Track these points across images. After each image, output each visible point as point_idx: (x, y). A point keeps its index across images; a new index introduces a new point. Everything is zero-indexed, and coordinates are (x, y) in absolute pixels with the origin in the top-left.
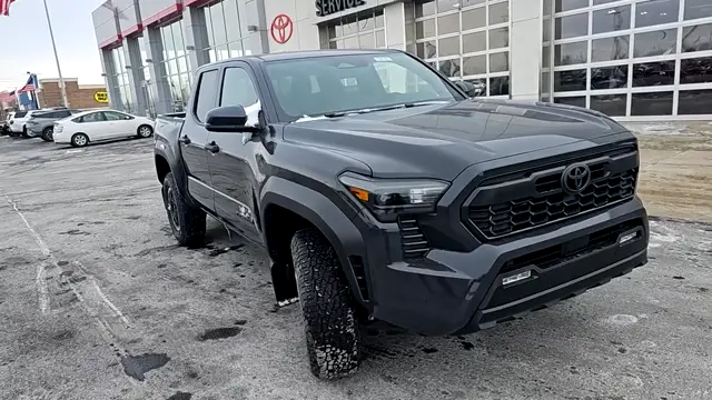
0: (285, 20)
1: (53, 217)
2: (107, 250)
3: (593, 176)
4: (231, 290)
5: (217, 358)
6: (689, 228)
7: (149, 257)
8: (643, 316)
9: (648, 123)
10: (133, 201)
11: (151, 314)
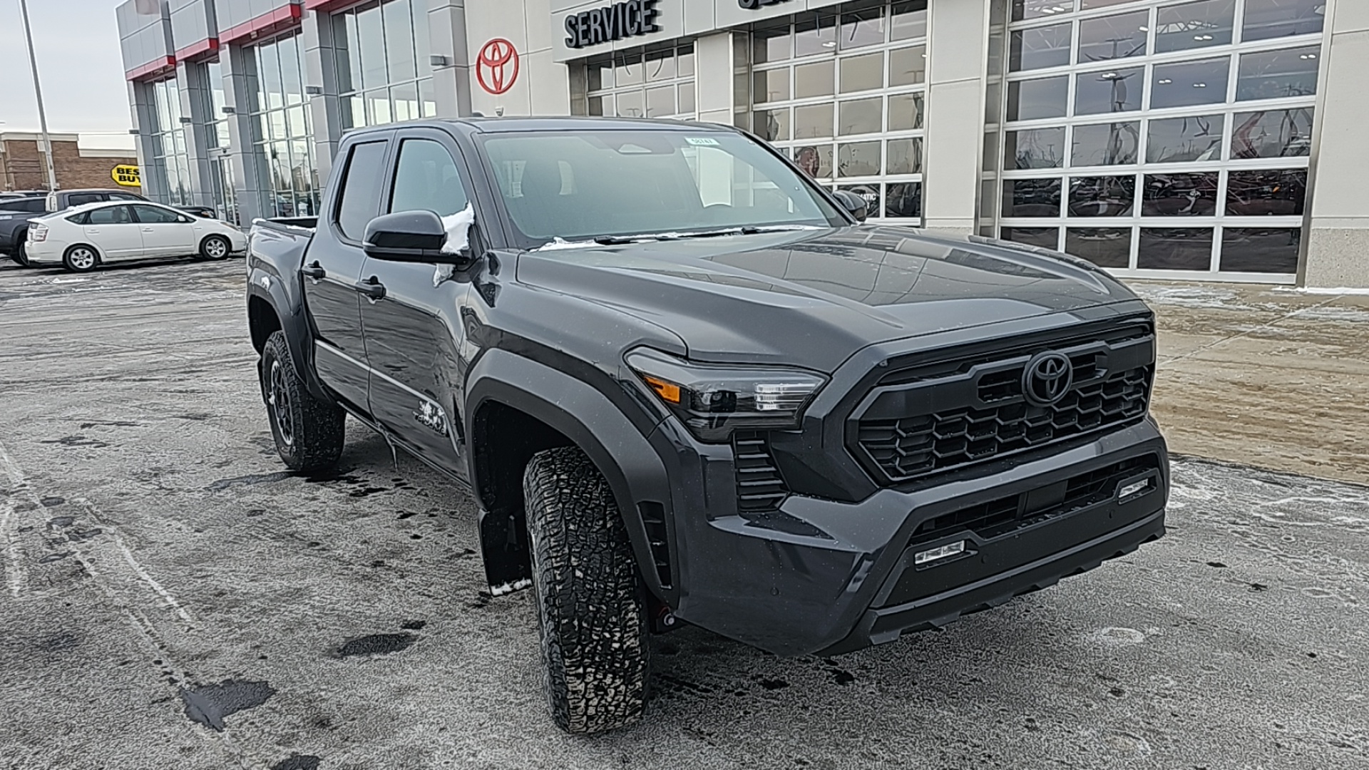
0: (504, 49)
1: (28, 408)
2: (141, 477)
3: (1078, 375)
4: (395, 563)
5: (369, 691)
6: (1233, 476)
7: (228, 494)
8: (1153, 630)
9: (1168, 283)
10: (193, 383)
11: (236, 603)
